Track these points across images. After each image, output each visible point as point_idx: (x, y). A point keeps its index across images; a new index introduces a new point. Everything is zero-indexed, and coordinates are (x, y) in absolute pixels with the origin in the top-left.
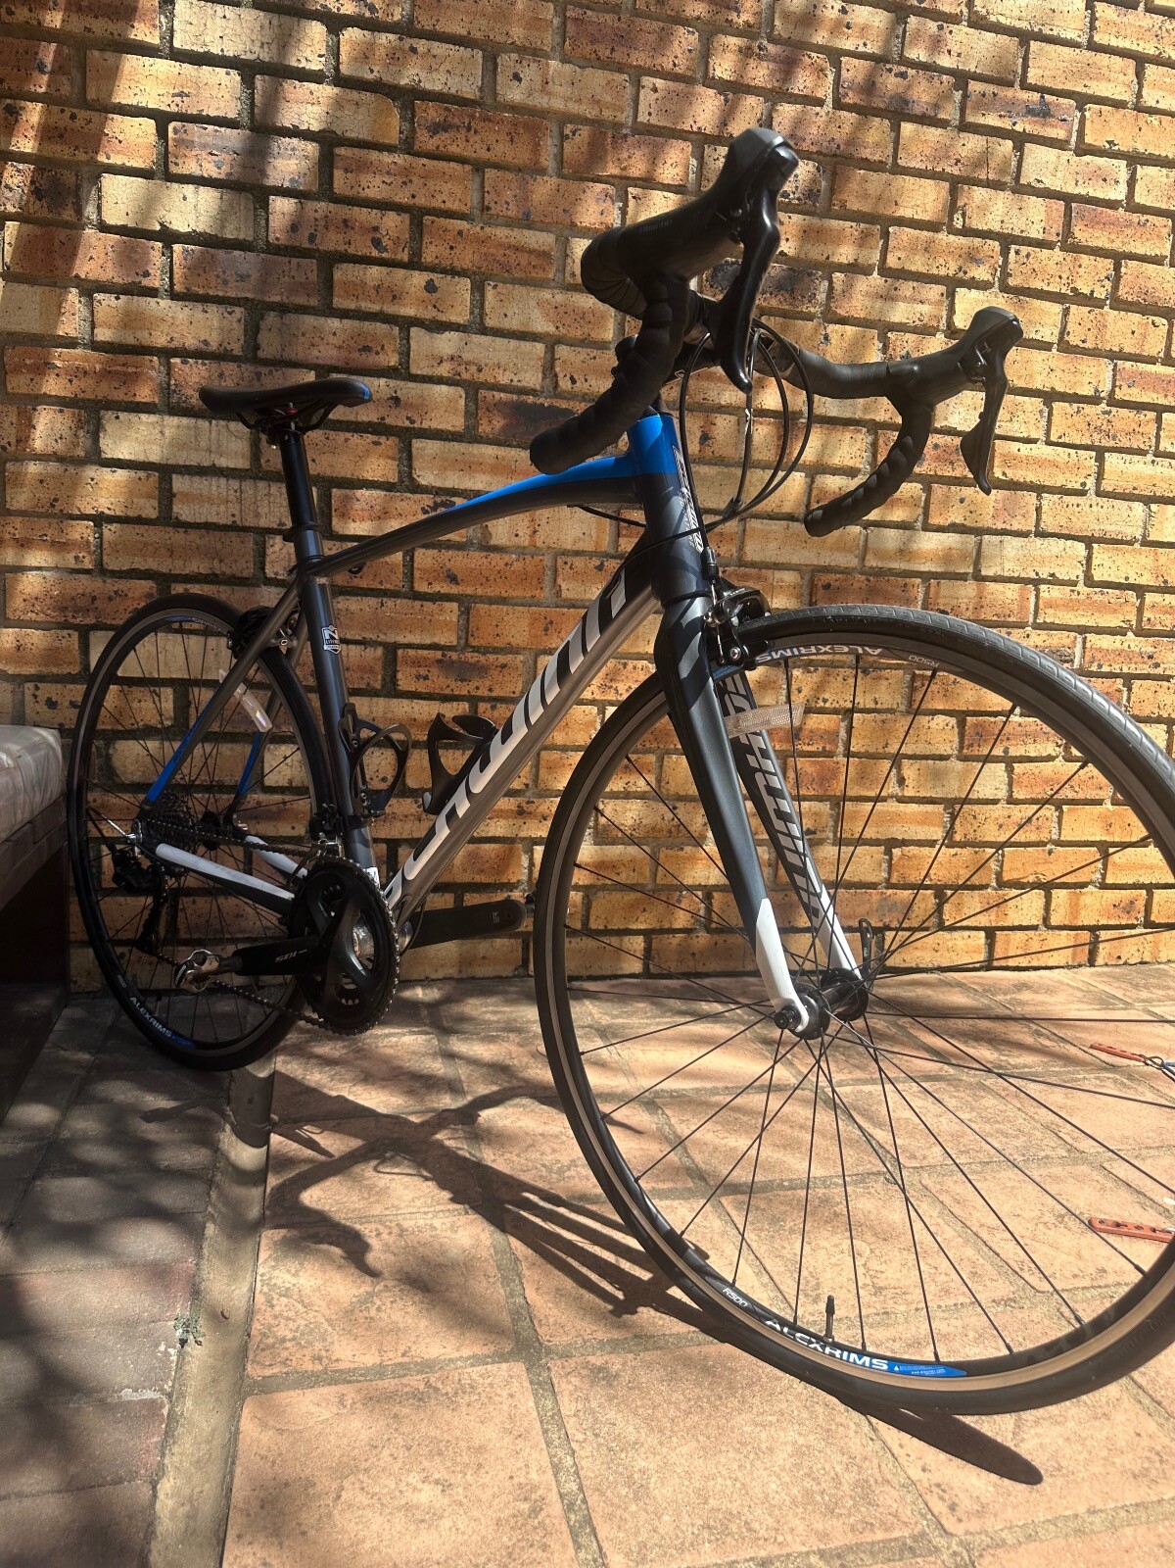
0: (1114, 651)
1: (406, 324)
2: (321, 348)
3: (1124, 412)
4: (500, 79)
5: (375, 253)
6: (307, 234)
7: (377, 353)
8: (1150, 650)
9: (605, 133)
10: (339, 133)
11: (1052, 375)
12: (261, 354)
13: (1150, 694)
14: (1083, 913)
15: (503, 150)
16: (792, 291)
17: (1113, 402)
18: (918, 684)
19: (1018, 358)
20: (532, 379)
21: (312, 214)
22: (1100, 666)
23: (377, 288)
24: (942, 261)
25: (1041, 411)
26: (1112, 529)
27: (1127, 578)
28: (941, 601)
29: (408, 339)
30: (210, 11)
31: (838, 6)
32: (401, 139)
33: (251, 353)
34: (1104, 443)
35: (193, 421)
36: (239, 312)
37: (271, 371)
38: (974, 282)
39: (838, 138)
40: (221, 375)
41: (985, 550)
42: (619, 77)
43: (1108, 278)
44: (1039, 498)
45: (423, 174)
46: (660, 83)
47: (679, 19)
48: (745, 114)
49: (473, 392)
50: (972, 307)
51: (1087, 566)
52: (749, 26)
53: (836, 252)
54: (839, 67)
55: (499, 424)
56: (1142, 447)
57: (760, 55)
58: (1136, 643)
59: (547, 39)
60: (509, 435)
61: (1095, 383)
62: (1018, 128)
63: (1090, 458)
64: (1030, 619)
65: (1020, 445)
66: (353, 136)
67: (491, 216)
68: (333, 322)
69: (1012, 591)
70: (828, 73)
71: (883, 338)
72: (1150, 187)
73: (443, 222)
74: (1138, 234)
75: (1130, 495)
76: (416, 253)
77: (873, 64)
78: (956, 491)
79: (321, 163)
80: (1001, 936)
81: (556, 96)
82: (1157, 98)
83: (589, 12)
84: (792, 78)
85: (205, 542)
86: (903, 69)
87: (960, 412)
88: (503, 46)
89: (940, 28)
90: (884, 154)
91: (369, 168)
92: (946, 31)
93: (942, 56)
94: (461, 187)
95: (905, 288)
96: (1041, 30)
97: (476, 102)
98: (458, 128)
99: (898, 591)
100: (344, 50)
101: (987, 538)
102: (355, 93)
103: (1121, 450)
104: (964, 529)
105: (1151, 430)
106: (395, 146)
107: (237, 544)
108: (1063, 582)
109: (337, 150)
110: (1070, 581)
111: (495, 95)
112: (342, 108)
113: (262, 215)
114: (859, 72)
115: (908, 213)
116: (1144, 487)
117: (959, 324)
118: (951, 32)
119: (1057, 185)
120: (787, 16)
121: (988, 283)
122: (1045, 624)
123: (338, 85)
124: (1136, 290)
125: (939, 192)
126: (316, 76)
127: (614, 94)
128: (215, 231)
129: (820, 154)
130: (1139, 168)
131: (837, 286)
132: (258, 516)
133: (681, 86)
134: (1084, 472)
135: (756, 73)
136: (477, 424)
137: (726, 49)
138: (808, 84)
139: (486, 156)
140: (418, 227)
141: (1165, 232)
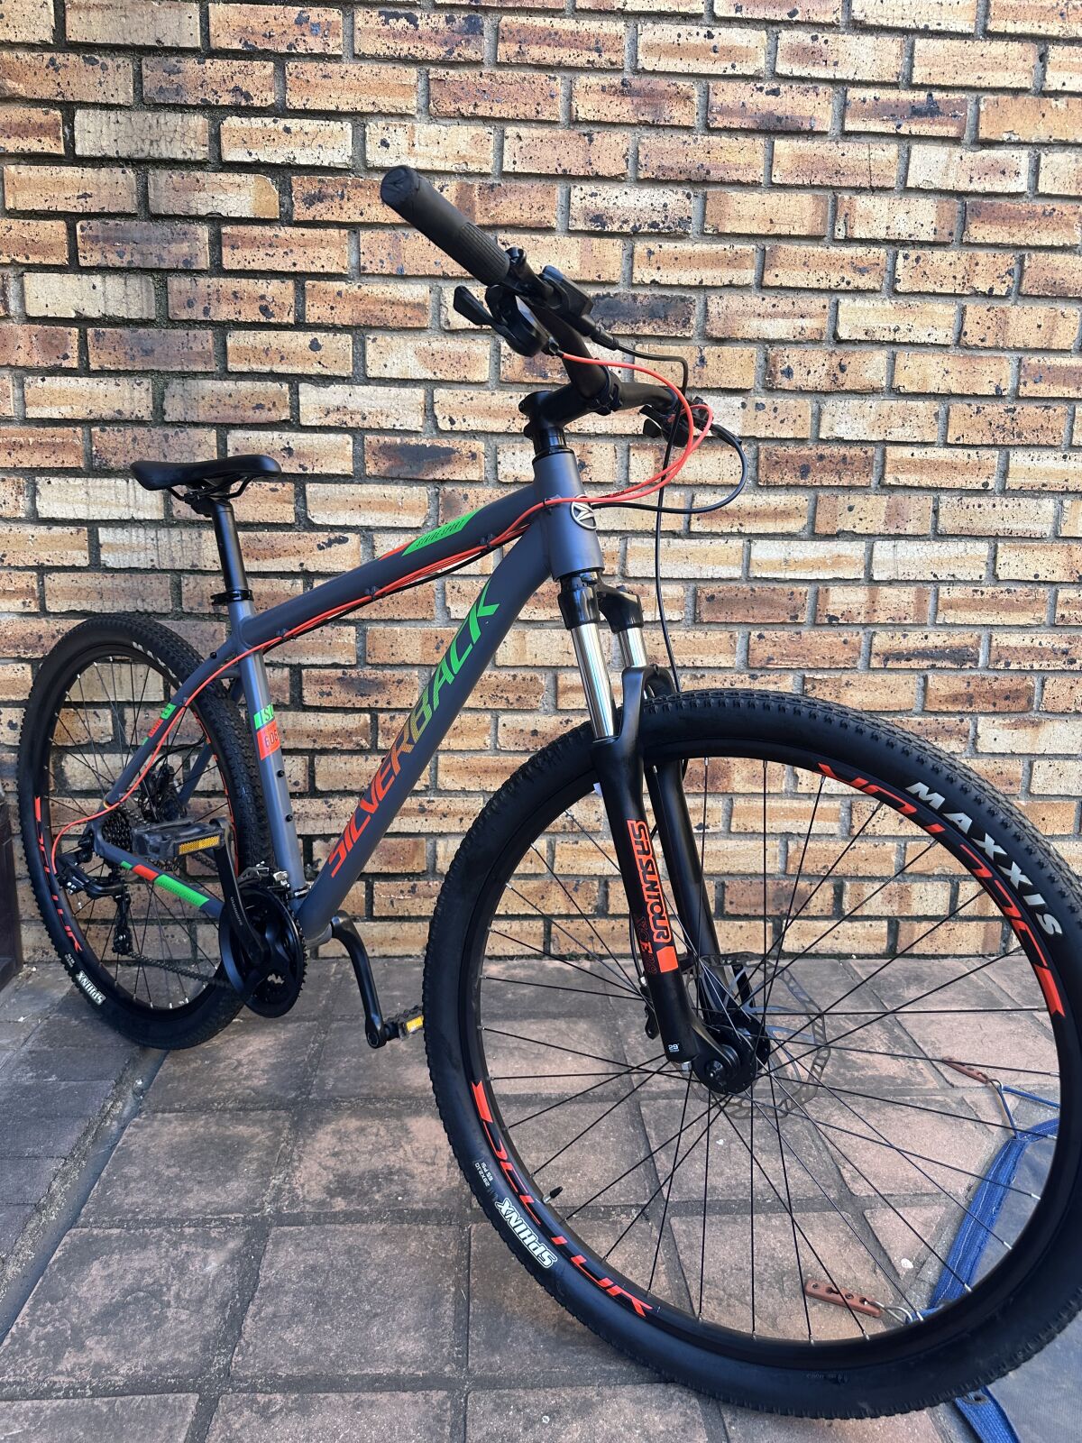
0: (1023, 649)
1: (294, 380)
2: (219, 409)
3: (1030, 409)
4: (368, 147)
5: (263, 319)
6: (202, 308)
7: (270, 410)
8: (1064, 646)
9: (472, 186)
10: (224, 214)
11: (948, 378)
12: (167, 419)
13: (1065, 690)
15: (375, 213)
16: (666, 317)
17: (1018, 398)
18: (809, 687)
19: (910, 363)
20: (415, 421)
21: (205, 290)
22: (1008, 664)
23: (266, 351)
24: (822, 274)
25: (936, 415)
26: (1018, 527)
27: (1036, 576)
28: (830, 607)
29: (297, 393)
30: (105, 119)
31: (703, 31)
32: (281, 212)
33: (159, 417)
34: (1008, 441)
35: (112, 481)
36: (147, 382)
37: (176, 433)
38: (858, 291)
39: (707, 163)
40: (134, 440)
41: (877, 555)
42: (483, 130)
43: (1010, 273)
44: (937, 501)
45: (302, 243)
46: (523, 131)
47: (540, 67)
48: (610, 151)
49: (359, 437)
50: (857, 317)
51: (991, 566)
52: (612, 64)
53: (710, 276)
54: (707, 92)
55: (385, 465)
56: (1052, 442)
57: (625, 90)
58: (1048, 640)
59: (412, 103)
60: (395, 475)
61: (996, 382)
62: (904, 130)
63: (993, 457)
64: (929, 621)
65: (914, 450)
66: (237, 215)
67: (368, 275)
68: (228, 385)
69: (907, 595)
70: (695, 100)
71: (762, 355)
72: (1057, 174)
73: (322, 284)
74: (1044, 225)
75: (1040, 491)
76: (301, 315)
77: (743, 85)
78: (844, 500)
79: (211, 242)
80: (904, 926)
81: (423, 156)
82: (1062, 80)
83: (452, 72)
84: (657, 110)
85: (129, 584)
86: (775, 86)
87: (847, 421)
88: (371, 114)
89: (815, 38)
90: (758, 174)
91: (254, 243)
92: (821, 40)
93: (817, 68)
94: (339, 251)
95: (784, 304)
96: (926, 26)
97: (348, 170)
98: (332, 197)
99: (785, 600)
100: (224, 138)
101: (878, 544)
102: (236, 176)
103: (1028, 446)
104: (854, 536)
105: (1062, 425)
106: (276, 220)
107: (156, 584)
108: (965, 582)
109: (224, 230)
110: (972, 581)
111: (365, 161)
112: (225, 191)
113: (163, 293)
114: (728, 95)
115: (784, 230)
116: (1056, 483)
117: (843, 334)
118: (826, 42)
119: (949, 184)
120: (650, 48)
121: (873, 291)
122: (945, 625)
123: (221, 171)
124: (1042, 282)
125: (818, 205)
126: (200, 165)
127: (479, 148)
128: (122, 313)
129: (689, 182)
130: (1043, 155)
131: (713, 309)
132: (173, 560)
133: (544, 132)
134: (987, 472)
135: (620, 109)
136: (364, 466)
137: (588, 89)
138: (674, 113)
139: (360, 219)
140: (301, 292)
141: (1075, 219)
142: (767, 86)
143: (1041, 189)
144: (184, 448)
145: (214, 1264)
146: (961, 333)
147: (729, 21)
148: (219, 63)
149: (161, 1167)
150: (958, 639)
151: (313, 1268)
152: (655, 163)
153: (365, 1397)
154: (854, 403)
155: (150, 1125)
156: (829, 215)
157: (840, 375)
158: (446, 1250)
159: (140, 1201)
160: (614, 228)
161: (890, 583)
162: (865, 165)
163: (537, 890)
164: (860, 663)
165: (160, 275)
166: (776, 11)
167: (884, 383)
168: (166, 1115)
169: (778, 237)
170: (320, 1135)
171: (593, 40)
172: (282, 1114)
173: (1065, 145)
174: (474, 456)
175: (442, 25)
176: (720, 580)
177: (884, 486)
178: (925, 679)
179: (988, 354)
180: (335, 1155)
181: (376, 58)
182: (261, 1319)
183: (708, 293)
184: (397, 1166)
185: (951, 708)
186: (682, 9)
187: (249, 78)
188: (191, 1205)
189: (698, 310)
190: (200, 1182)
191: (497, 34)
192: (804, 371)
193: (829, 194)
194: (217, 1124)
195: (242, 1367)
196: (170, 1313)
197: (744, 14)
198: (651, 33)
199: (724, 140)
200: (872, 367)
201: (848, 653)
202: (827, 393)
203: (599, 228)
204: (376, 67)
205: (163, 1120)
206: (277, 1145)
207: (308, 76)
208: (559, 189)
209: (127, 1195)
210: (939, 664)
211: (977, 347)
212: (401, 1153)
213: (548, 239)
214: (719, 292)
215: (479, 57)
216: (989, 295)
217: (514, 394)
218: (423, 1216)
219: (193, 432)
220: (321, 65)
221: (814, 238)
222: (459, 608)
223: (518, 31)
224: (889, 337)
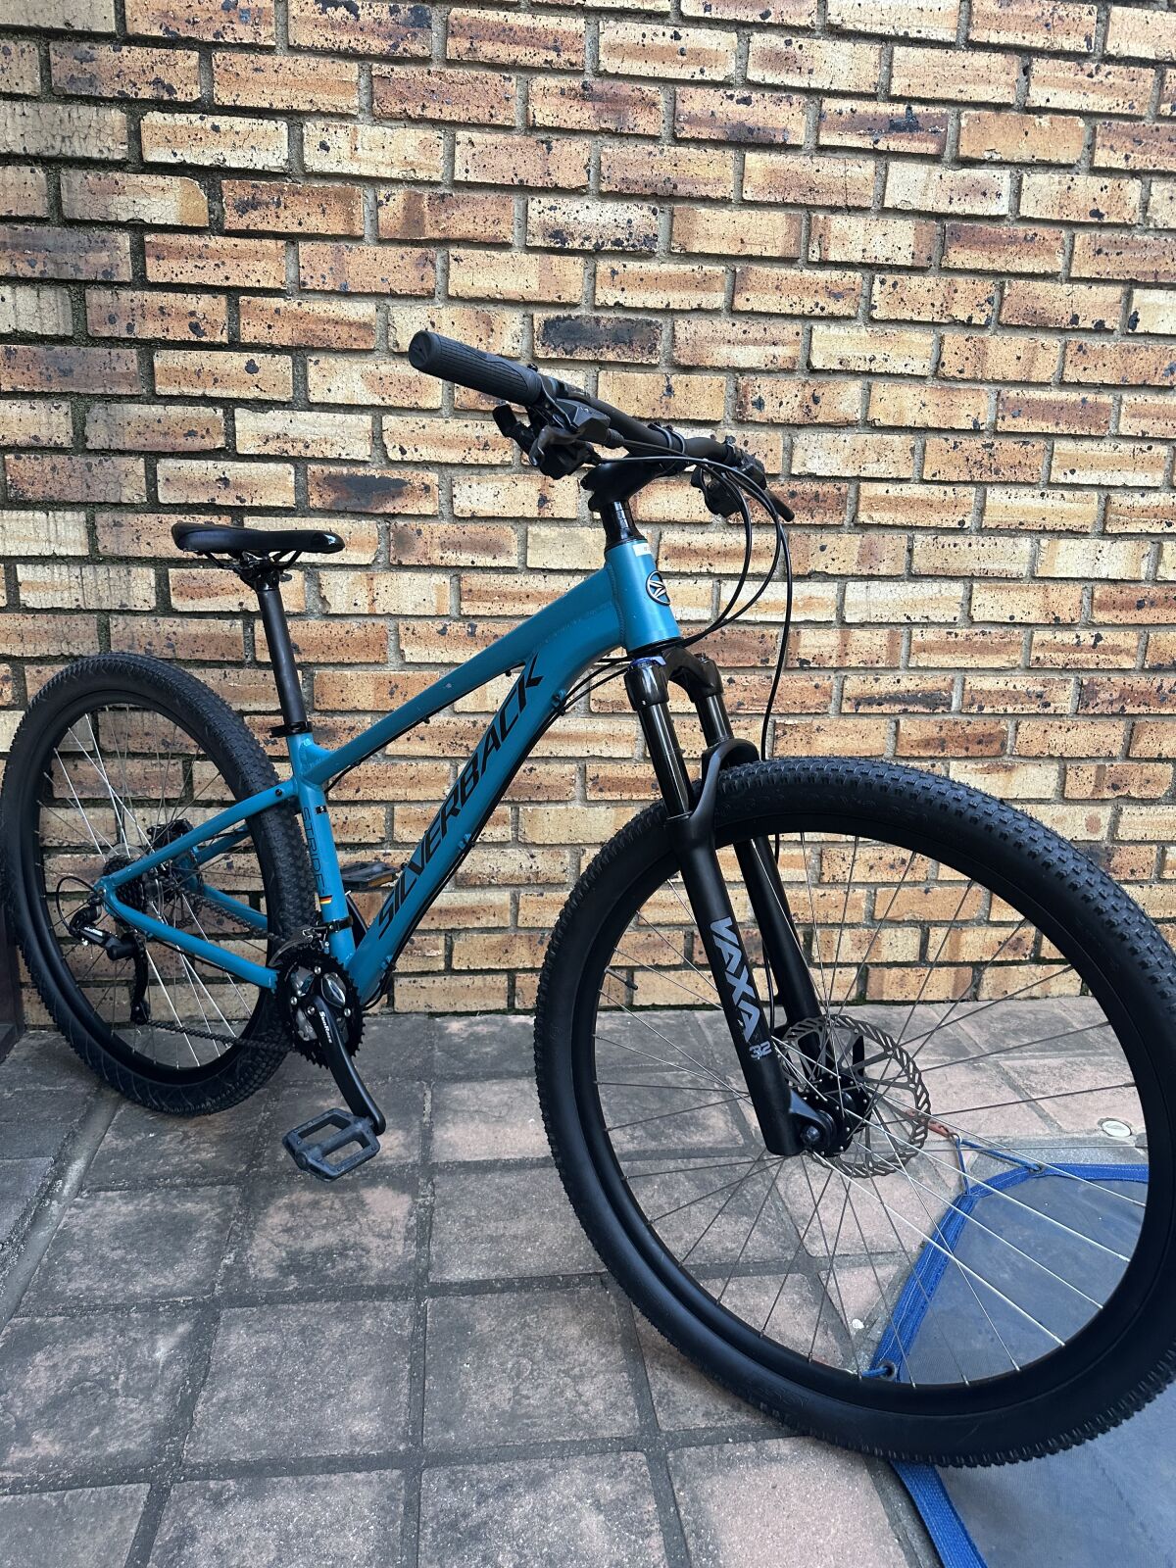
0: (997, 692)
1: (229, 405)
2: (147, 436)
3: (1008, 444)
4: (306, 150)
5: (194, 338)
6: (125, 324)
7: (203, 437)
8: (1039, 689)
9: (421, 196)
10: (147, 221)
11: (925, 410)
12: (89, 446)
13: (1039, 734)
14: (964, 949)
15: (316, 223)
16: (631, 342)
17: (997, 433)
18: (779, 732)
19: (885, 395)
20: (361, 450)
21: (128, 304)
22: (981, 708)
23: (198, 373)
24: (795, 299)
25: (912, 450)
26: (994, 567)
27: (1012, 618)
28: (802, 651)
29: (233, 419)
30: (9, 111)
31: (670, 32)
32: (210, 220)
33: (80, 445)
34: (985, 478)
35: (31, 513)
36: (65, 406)
37: (100, 462)
38: (833, 318)
39: (673, 176)
40: (54, 469)
41: (849, 597)
42: (433, 135)
43: (989, 301)
44: (911, 539)
45: (235, 254)
46: (476, 136)
47: (493, 66)
48: (570, 161)
49: (302, 467)
50: (832, 345)
51: (966, 607)
52: (572, 64)
53: (678, 299)
54: (674, 99)
55: (330, 497)
56: (1030, 479)
57: (586, 95)
58: (1023, 683)
59: (353, 102)
60: (342, 508)
61: (974, 415)
62: (881, 146)
63: (970, 494)
64: (901, 664)
65: (889, 486)
66: (162, 222)
67: (308, 291)
68: (156, 410)
69: (880, 637)
70: (662, 107)
71: (732, 384)
72: (1039, 197)
73: (258, 300)
74: (1024, 251)
75: (1017, 530)
76: (235, 334)
77: (712, 91)
78: (816, 539)
79: (133, 251)
80: (874, 972)
81: (367, 161)
82: (1046, 96)
83: (397, 69)
84: (620, 116)
85: (52, 626)
86: (746, 94)
87: (820, 455)
88: (308, 114)
89: (788, 43)
90: (727, 190)
91: (181, 253)
92: (795, 45)
93: (791, 75)
94: (276, 264)
95: (756, 330)
96: (906, 33)
97: (284, 174)
98: (267, 204)
99: (755, 643)
100: (145, 135)
101: (851, 585)
102: (160, 178)
103: (1006, 483)
104: (826, 577)
105: (1040, 462)
106: (205, 228)
107: (82, 626)
108: (939, 624)
109: (147, 238)
110: (946, 623)
111: (303, 166)
112: (148, 195)
113: (80, 309)
114: (697, 102)
115: (756, 251)
116: (1032, 521)
117: (817, 364)
118: (800, 47)
119: (928, 204)
120: (613, 49)
121: (849, 318)
122: (918, 668)
123: (143, 172)
124: (1022, 311)
125: (791, 225)
126: (119, 166)
127: (428, 154)
128: (35, 329)
129: (655, 197)
130: (1025, 176)
131: (681, 334)
132: (100, 599)
133: (498, 138)
134: (964, 510)
135: (580, 115)
136: (307, 499)
137: (546, 92)
138: (639, 121)
139: (298, 230)
140: (234, 308)
141: (1056, 245)
142: (738, 94)
143: (1024, 212)
144: (109, 478)
145: (163, 1350)
146: (939, 363)
147: (696, 22)
148: (137, 51)
149: (105, 1249)
150: (930, 683)
151: (266, 1350)
152: (619, 175)
153: (321, 1479)
154: (828, 436)
155: (93, 1205)
156: (803, 235)
157: (813, 407)
158: (401, 1326)
159: (84, 1287)
160: (575, 245)
161: (862, 625)
162: (840, 183)
163: (500, 944)
164: (832, 708)
165: (77, 287)
166: (747, 11)
167: (859, 416)
168: (110, 1194)
169: (750, 258)
170: (271, 1210)
171: (551, 38)
172: (232, 1188)
173: (1048, 166)
174: (427, 488)
175: (385, 16)
176: (689, 622)
177: (856, 525)
178: (897, 723)
179: (967, 386)
180: (288, 1230)
181: (313, 51)
182: (213, 1405)
183: (675, 317)
184: (352, 1240)
185: (922, 754)
186: (647, 7)
187: (171, 69)
188: (138, 1289)
189: (665, 334)
190: (147, 1265)
191: (447, 28)
192: (776, 402)
193: (802, 213)
194: (164, 1201)
195: (194, 1455)
196: (119, 1401)
197: (714, 14)
198: (613, 32)
199: (692, 152)
200: (846, 398)
201: (819, 698)
202: (800, 426)
203: (558, 245)
204: (313, 61)
205: (107, 1199)
206: (226, 1221)
207: (237, 69)
208: (515, 202)
209: (70, 1281)
210: (911, 709)
211: (955, 379)
212: (356, 1227)
213: (505, 255)
214: (687, 316)
215: (427, 53)
216: (968, 324)
217: (469, 422)
218: (380, 1292)
219: (117, 460)
220: (252, 57)
221: (787, 261)
222: (414, 651)
223: (470, 25)
224: (864, 367)
